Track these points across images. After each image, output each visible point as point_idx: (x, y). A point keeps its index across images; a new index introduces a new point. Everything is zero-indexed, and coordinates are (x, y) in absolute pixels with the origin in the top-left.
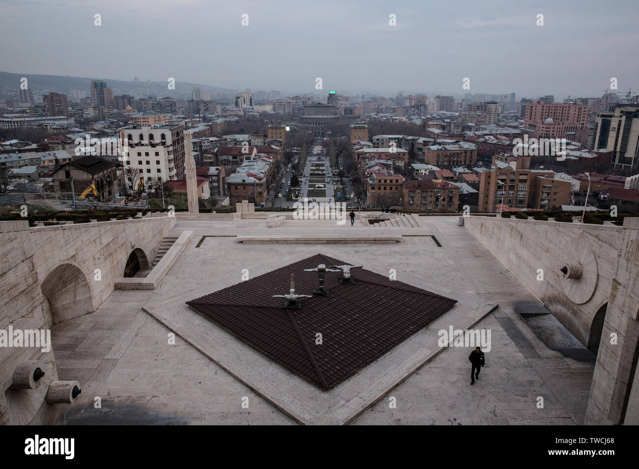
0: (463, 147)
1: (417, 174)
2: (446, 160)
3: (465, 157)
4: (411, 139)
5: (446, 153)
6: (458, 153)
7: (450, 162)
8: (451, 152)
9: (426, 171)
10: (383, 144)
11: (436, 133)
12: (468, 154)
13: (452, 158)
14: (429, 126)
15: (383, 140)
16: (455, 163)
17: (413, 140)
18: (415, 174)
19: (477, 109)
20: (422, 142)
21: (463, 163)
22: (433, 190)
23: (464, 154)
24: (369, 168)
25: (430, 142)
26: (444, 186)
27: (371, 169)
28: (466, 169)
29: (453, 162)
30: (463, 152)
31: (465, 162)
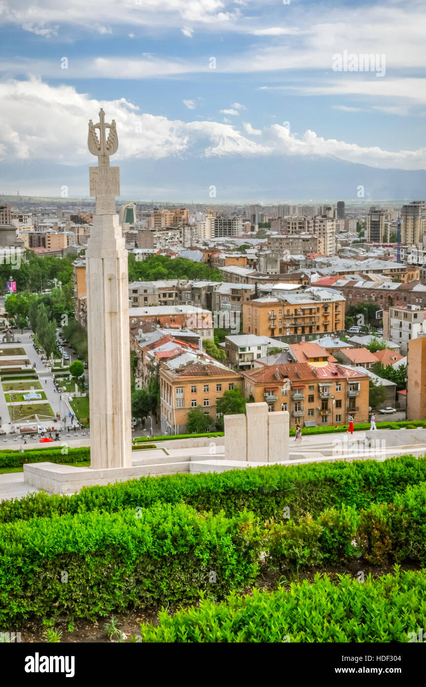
0: (318, 298)
1: (241, 356)
2: (288, 325)
3: (326, 317)
4: (204, 288)
5: (288, 311)
6: (311, 310)
7: (296, 329)
8: (297, 307)
9: (259, 348)
10: (146, 299)
11: (243, 274)
12: (330, 310)
13: (299, 322)
14: (223, 262)
15: (145, 291)
16: (307, 331)
17: (210, 288)
18: (237, 358)
19: (300, 228)
20: (229, 292)
21: (322, 330)
22: (315, 385)
23: (322, 311)
24: (152, 346)
25: (246, 291)
26: (336, 374)
27: (157, 349)
28: (337, 340)
29: (303, 328)
30: (321, 306)
31: (326, 326)
